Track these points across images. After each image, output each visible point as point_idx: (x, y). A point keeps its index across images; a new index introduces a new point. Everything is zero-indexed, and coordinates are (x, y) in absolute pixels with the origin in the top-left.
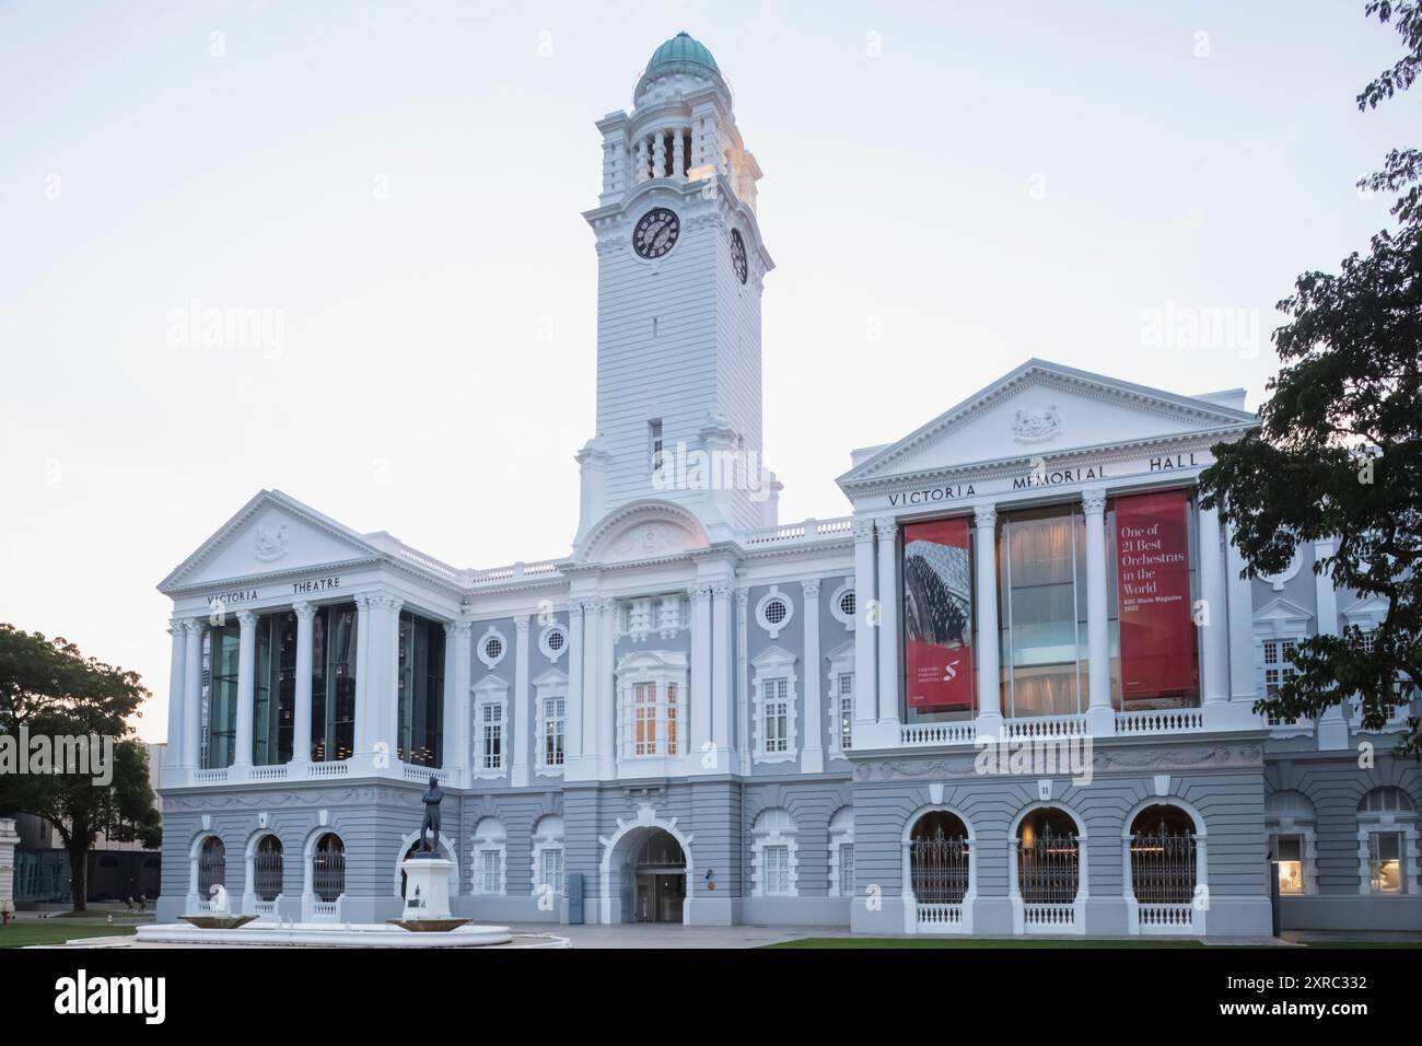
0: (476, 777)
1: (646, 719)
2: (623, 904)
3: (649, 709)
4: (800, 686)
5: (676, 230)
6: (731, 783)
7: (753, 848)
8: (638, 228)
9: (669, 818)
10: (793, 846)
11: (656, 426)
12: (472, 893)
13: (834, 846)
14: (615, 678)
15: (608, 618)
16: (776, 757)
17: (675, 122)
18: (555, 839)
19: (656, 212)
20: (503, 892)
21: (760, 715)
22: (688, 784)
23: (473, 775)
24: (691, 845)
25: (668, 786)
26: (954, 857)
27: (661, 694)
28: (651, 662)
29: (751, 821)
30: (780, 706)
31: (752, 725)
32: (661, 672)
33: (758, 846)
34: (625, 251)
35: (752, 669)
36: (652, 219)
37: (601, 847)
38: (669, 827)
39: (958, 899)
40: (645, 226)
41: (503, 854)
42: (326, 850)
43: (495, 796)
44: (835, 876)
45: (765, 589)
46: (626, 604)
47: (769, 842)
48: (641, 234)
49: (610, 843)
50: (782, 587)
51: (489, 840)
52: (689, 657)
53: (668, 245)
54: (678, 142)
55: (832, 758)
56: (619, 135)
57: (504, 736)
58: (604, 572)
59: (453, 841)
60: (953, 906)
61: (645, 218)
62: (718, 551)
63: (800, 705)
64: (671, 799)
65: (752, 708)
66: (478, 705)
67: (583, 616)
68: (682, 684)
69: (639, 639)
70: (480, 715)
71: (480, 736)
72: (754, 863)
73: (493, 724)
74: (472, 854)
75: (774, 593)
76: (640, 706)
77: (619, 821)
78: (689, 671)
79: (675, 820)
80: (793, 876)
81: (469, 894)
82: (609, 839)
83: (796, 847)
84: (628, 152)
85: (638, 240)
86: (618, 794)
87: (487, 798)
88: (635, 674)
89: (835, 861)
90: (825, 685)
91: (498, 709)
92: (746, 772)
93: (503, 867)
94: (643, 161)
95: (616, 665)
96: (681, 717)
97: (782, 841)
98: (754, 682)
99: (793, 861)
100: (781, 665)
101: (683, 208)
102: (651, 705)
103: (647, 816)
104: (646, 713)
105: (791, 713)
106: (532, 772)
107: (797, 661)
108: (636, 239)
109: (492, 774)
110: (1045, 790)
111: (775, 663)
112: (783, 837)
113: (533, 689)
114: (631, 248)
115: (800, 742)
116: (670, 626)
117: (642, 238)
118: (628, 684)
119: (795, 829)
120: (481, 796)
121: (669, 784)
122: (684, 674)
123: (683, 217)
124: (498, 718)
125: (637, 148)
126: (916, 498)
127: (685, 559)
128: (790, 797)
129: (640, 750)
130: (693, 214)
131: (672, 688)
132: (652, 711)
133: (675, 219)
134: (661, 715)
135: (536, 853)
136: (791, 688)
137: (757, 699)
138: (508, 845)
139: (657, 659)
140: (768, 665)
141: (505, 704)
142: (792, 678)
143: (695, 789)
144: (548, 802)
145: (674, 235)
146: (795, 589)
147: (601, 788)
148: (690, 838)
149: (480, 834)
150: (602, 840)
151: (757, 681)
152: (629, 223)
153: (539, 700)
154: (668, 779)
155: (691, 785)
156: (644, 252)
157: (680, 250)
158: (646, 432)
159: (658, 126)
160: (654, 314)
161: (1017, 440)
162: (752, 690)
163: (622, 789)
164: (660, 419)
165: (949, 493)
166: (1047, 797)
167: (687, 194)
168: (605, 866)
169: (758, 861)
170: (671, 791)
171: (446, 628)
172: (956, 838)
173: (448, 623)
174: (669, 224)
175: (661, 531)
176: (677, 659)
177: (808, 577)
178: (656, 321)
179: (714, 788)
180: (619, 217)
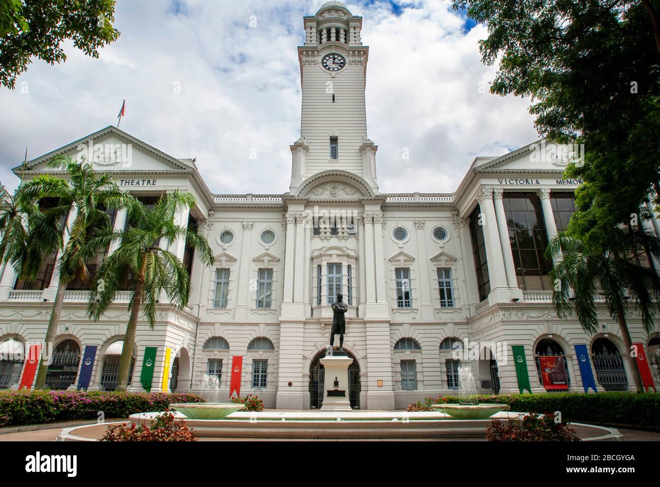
0: (211, 312)
3: (336, 278)
5: (343, 63)
8: (324, 58)
10: (418, 360)
11: (334, 140)
13: (444, 360)
14: (312, 259)
16: (405, 311)
17: (342, 26)
19: (333, 54)
21: (392, 287)
24: (365, 358)
27: (345, 271)
28: (340, 253)
29: (394, 345)
31: (390, 292)
33: (399, 360)
34: (318, 66)
36: (331, 56)
37: (304, 359)
38: (350, 347)
40: (327, 58)
41: (224, 362)
43: (221, 324)
47: (404, 358)
48: (325, 61)
49: (310, 356)
51: (216, 352)
52: (357, 252)
53: (340, 68)
56: (313, 24)
57: (231, 288)
58: (308, 202)
61: (328, 56)
62: (378, 199)
64: (351, 330)
66: (212, 269)
67: (296, 223)
68: (354, 267)
69: (326, 239)
70: (215, 275)
73: (224, 281)
75: (400, 225)
76: (331, 276)
77: (316, 343)
78: (357, 259)
83: (421, 361)
84: (317, 31)
85: (324, 63)
86: (318, 326)
87: (217, 326)
90: (430, 273)
91: (228, 271)
94: (325, 36)
95: (312, 252)
96: (354, 285)
98: (391, 269)
99: (419, 369)
100: (405, 261)
101: (347, 56)
102: (338, 276)
104: (335, 280)
106: (249, 310)
107: (414, 259)
109: (221, 311)
111: (402, 260)
112: (413, 355)
113: (252, 262)
114: (321, 65)
115: (419, 302)
116: (343, 235)
117: (326, 63)
118: (324, 264)
120: (213, 324)
122: (355, 261)
123: (348, 59)
124: (227, 277)
126: (511, 182)
128: (417, 333)
130: (352, 59)
131: (349, 267)
132: (339, 280)
133: (343, 59)
134: (345, 281)
136: (411, 273)
137: (391, 278)
138: (229, 356)
140: (398, 261)
141: (233, 270)
142: (412, 268)
143: (368, 325)
145: (342, 65)
146: (411, 224)
147: (306, 322)
148: (364, 354)
150: (307, 354)
151: (393, 269)
152: (320, 56)
155: (365, 322)
156: (327, 68)
158: (327, 141)
164: (337, 137)
165: (527, 181)
167: (351, 51)
170: (351, 326)
171: (199, 222)
173: (201, 220)
174: (340, 60)
175: (341, 187)
176: (352, 253)
177: (419, 219)
178: (334, 95)
179: (381, 325)
180: (316, 52)
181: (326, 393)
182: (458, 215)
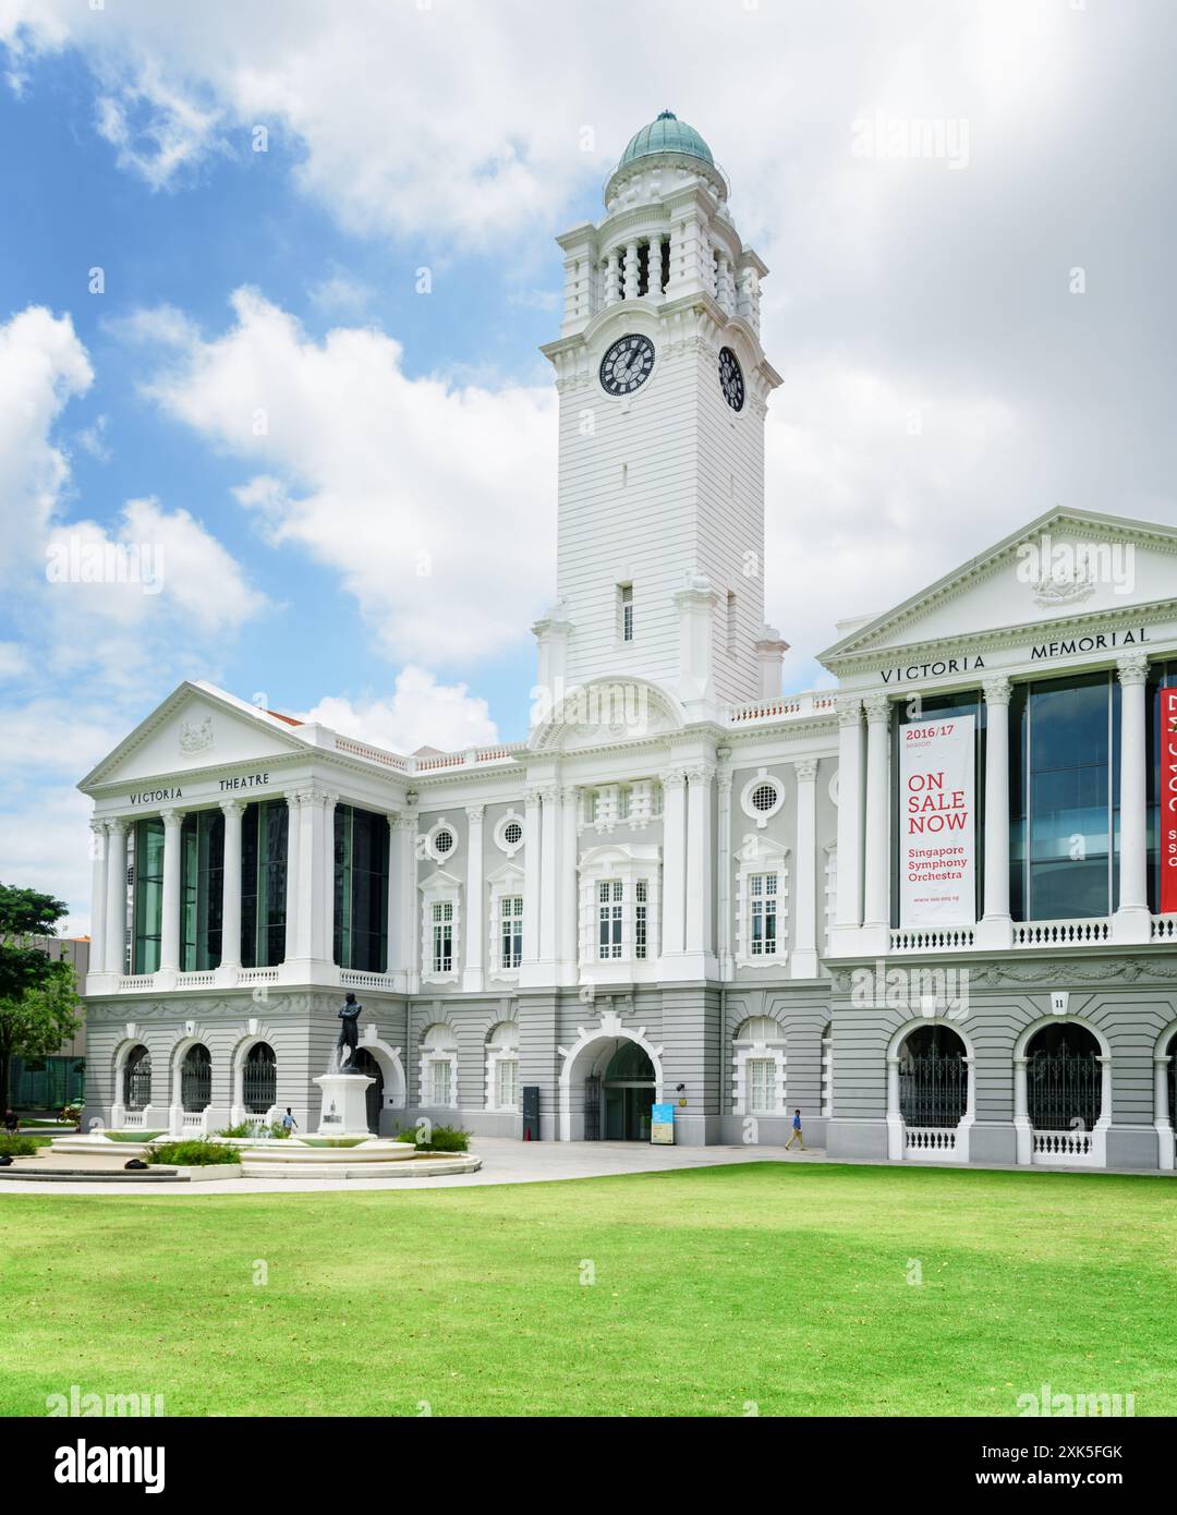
0: (424, 982)
1: (611, 920)
2: (587, 1120)
3: (615, 909)
4: (791, 881)
5: (651, 360)
6: (707, 990)
7: (735, 1061)
8: (606, 359)
9: (635, 1027)
10: (780, 1059)
11: (626, 589)
12: (420, 1105)
13: (829, 1060)
14: (578, 874)
15: (569, 809)
17: (651, 230)
18: (512, 1049)
19: (628, 339)
20: (454, 1106)
21: (744, 915)
22: (658, 991)
23: (421, 979)
24: (660, 1057)
25: (635, 993)
26: (950, 1077)
27: (629, 893)
28: (616, 858)
29: (732, 1031)
30: (768, 903)
31: (735, 925)
32: (629, 868)
33: (740, 1059)
34: (591, 387)
35: (736, 863)
36: (623, 347)
37: (560, 1059)
38: (637, 1037)
39: (954, 1123)
40: (614, 356)
41: (454, 1064)
42: (257, 1061)
43: (445, 1002)
45: (753, 772)
46: (589, 795)
47: (753, 1054)
48: (609, 366)
49: (570, 1055)
50: (771, 769)
51: (439, 1049)
52: (661, 850)
53: (642, 377)
54: (655, 253)
56: (584, 250)
57: (455, 938)
58: (564, 758)
59: (399, 1050)
60: (948, 1131)
61: (614, 347)
62: (694, 732)
63: (791, 902)
64: (639, 1006)
65: (735, 906)
66: (427, 904)
67: (541, 806)
68: (653, 881)
69: (605, 830)
70: (429, 914)
71: (429, 939)
72: (735, 1077)
73: (443, 924)
74: (421, 1064)
75: (763, 776)
76: (604, 905)
77: (581, 1030)
78: (662, 866)
79: (643, 1030)
80: (781, 1093)
81: (417, 1107)
82: (569, 1049)
83: (784, 1061)
84: (595, 268)
85: (606, 374)
86: (580, 1001)
87: (437, 1005)
88: (600, 871)
89: (829, 1076)
90: (821, 880)
91: (449, 908)
92: (727, 976)
93: (454, 1078)
94: (612, 280)
95: (579, 859)
96: (652, 917)
97: (769, 1054)
98: (738, 877)
99: (780, 1076)
100: (768, 857)
101: (659, 334)
102: (617, 904)
103: (611, 1026)
104: (611, 913)
105: (781, 912)
106: (486, 976)
107: (789, 852)
108: (603, 373)
109: (442, 978)
110: (1059, 1004)
111: (762, 855)
112: (770, 1050)
113: (487, 886)
114: (598, 383)
115: (790, 944)
116: (639, 817)
117: (611, 371)
118: (591, 882)
119: (783, 1041)
120: (430, 1002)
121: (636, 991)
122: (656, 869)
123: (659, 343)
124: (448, 917)
125: (606, 262)
126: (913, 673)
127: (656, 741)
128: (779, 1005)
129: (604, 953)
130: (670, 340)
131: (642, 885)
132: (618, 911)
133: (649, 346)
134: (629, 915)
135: (491, 1064)
136: (781, 883)
137: (742, 896)
138: (459, 1054)
139: (623, 854)
140: (754, 858)
141: (456, 902)
142: (782, 873)
143: (665, 996)
144: (502, 1009)
145: (647, 365)
146: (788, 772)
147: (560, 995)
148: (661, 1050)
149: (429, 1042)
150: (562, 1050)
151: (742, 876)
152: (595, 354)
153: (494, 899)
154: (636, 985)
155: (660, 992)
156: (613, 387)
157: (658, 382)
158: (614, 597)
159: (628, 236)
160: (622, 460)
161: (1038, 602)
162: (735, 886)
163: (587, 995)
164: (631, 582)
165: (953, 665)
166: (1062, 1011)
167: (664, 317)
168: (565, 1079)
169: (739, 1076)
170: (641, 998)
171: (390, 820)
172: (953, 1056)
173: (393, 816)
174: (643, 353)
176: (651, 854)
177: (804, 758)
178: (625, 467)
179: (687, 995)
180: (583, 349)
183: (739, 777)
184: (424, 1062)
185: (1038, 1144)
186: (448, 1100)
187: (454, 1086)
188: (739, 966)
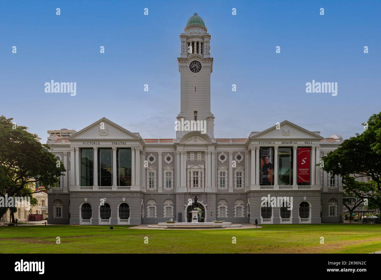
1: (196, 179)
4: (228, 174)
6: (216, 194)
7: (218, 207)
8: (191, 64)
11: (196, 112)
12: (147, 217)
13: (235, 207)
14: (187, 169)
15: (185, 156)
16: (223, 188)
17: (200, 40)
18: (170, 205)
19: (195, 61)
20: (156, 217)
22: (206, 194)
23: (147, 189)
24: (206, 207)
25: (201, 194)
26: (269, 210)
27: (200, 174)
28: (198, 167)
29: (219, 201)
32: (200, 169)
34: (187, 69)
35: (218, 170)
37: (185, 207)
39: (270, 218)
40: (192, 64)
41: (156, 208)
43: (153, 194)
44: (235, 213)
45: (221, 153)
46: (188, 153)
47: (221, 206)
48: (191, 66)
50: (224, 152)
51: (152, 205)
52: (205, 166)
53: (198, 70)
54: (200, 45)
55: (235, 189)
56: (185, 40)
57: (155, 180)
58: (185, 145)
61: (193, 62)
62: (213, 144)
63: (228, 178)
64: (202, 197)
65: (218, 178)
66: (148, 173)
67: (180, 155)
68: (203, 172)
69: (192, 161)
70: (148, 175)
71: (148, 180)
72: (218, 210)
73: (152, 177)
74: (147, 208)
75: (223, 154)
76: (194, 176)
78: (205, 169)
79: (202, 201)
80: (226, 213)
82: (187, 206)
83: (227, 207)
88: (194, 169)
89: (235, 210)
90: (233, 174)
91: (153, 174)
92: (217, 191)
93: (156, 211)
94: (191, 48)
95: (187, 166)
96: (203, 179)
99: (226, 210)
100: (224, 169)
101: (202, 62)
102: (197, 176)
104: (196, 178)
105: (226, 180)
106: (163, 189)
107: (228, 168)
108: (190, 67)
109: (152, 189)
111: (222, 169)
112: (224, 205)
113: (163, 170)
114: (189, 68)
115: (228, 185)
116: (199, 159)
117: (192, 67)
119: (227, 203)
120: (150, 194)
122: (203, 170)
123: (203, 65)
125: (189, 44)
126: (264, 143)
127: (205, 145)
128: (226, 197)
129: (194, 186)
130: (205, 65)
131: (201, 172)
133: (200, 64)
134: (199, 178)
135: (165, 208)
136: (226, 174)
137: (219, 176)
138: (157, 206)
139: (199, 166)
140: (221, 169)
141: (155, 173)
142: (227, 172)
143: (209, 195)
145: (200, 68)
146: (228, 153)
147: (185, 194)
148: (206, 205)
149: (148, 203)
150: (185, 205)
151: (219, 172)
152: (189, 62)
153: (165, 172)
155: (207, 194)
156: (192, 70)
157: (201, 72)
158: (193, 113)
159: (195, 40)
160: (195, 86)
162: (217, 174)
163: (190, 194)
165: (270, 143)
167: (204, 60)
168: (186, 211)
170: (202, 195)
174: (199, 65)
175: (198, 137)
176: (203, 167)
177: (231, 151)
178: (195, 88)
179: (212, 195)
180: (187, 61)
181: (192, 219)
182: (247, 149)
183: (218, 153)
184: (148, 207)
185: (283, 220)
186: (154, 215)
187: (156, 213)
188: (218, 189)
